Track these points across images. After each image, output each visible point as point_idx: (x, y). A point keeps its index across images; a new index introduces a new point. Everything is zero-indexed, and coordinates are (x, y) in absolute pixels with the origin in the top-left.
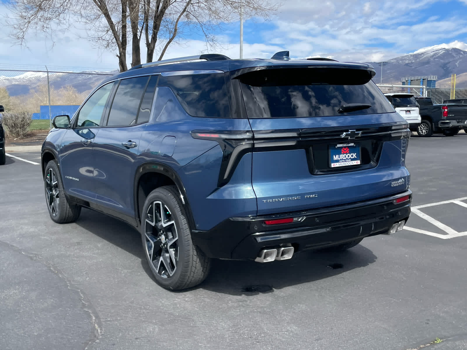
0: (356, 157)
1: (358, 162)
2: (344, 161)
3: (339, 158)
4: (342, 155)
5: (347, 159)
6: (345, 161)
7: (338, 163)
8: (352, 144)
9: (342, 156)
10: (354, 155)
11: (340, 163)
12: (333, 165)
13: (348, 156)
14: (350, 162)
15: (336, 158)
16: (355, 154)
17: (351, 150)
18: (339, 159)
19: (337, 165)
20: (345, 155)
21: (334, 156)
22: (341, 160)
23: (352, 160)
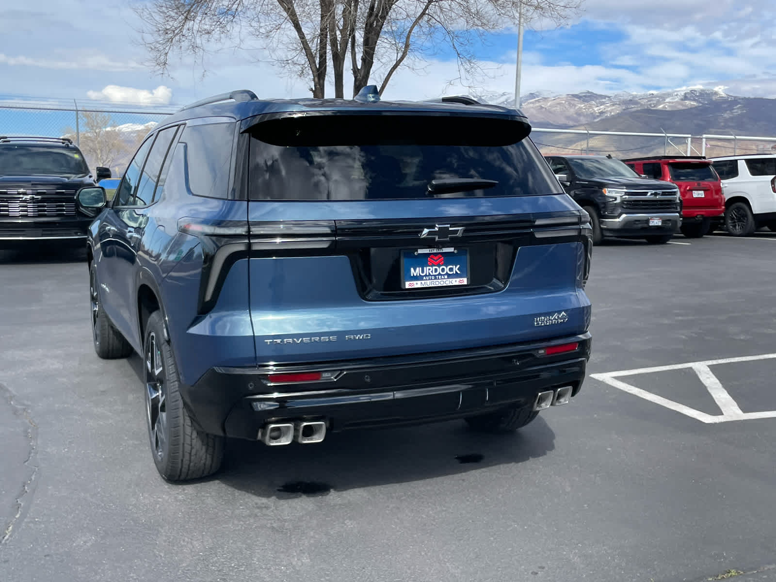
0: (459, 272)
1: (465, 281)
2: (433, 278)
3: (423, 272)
4: (428, 268)
5: (440, 274)
6: (436, 278)
7: (419, 282)
8: (451, 250)
9: (428, 270)
10: (456, 269)
11: (423, 282)
12: (408, 285)
13: (443, 270)
14: (444, 280)
15: (415, 272)
16: (458, 266)
17: (448, 259)
18: (423, 275)
19: (418, 284)
20: (434, 268)
21: (412, 269)
22: (426, 276)
23: (449, 276)
